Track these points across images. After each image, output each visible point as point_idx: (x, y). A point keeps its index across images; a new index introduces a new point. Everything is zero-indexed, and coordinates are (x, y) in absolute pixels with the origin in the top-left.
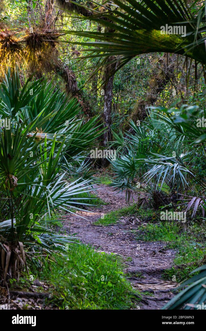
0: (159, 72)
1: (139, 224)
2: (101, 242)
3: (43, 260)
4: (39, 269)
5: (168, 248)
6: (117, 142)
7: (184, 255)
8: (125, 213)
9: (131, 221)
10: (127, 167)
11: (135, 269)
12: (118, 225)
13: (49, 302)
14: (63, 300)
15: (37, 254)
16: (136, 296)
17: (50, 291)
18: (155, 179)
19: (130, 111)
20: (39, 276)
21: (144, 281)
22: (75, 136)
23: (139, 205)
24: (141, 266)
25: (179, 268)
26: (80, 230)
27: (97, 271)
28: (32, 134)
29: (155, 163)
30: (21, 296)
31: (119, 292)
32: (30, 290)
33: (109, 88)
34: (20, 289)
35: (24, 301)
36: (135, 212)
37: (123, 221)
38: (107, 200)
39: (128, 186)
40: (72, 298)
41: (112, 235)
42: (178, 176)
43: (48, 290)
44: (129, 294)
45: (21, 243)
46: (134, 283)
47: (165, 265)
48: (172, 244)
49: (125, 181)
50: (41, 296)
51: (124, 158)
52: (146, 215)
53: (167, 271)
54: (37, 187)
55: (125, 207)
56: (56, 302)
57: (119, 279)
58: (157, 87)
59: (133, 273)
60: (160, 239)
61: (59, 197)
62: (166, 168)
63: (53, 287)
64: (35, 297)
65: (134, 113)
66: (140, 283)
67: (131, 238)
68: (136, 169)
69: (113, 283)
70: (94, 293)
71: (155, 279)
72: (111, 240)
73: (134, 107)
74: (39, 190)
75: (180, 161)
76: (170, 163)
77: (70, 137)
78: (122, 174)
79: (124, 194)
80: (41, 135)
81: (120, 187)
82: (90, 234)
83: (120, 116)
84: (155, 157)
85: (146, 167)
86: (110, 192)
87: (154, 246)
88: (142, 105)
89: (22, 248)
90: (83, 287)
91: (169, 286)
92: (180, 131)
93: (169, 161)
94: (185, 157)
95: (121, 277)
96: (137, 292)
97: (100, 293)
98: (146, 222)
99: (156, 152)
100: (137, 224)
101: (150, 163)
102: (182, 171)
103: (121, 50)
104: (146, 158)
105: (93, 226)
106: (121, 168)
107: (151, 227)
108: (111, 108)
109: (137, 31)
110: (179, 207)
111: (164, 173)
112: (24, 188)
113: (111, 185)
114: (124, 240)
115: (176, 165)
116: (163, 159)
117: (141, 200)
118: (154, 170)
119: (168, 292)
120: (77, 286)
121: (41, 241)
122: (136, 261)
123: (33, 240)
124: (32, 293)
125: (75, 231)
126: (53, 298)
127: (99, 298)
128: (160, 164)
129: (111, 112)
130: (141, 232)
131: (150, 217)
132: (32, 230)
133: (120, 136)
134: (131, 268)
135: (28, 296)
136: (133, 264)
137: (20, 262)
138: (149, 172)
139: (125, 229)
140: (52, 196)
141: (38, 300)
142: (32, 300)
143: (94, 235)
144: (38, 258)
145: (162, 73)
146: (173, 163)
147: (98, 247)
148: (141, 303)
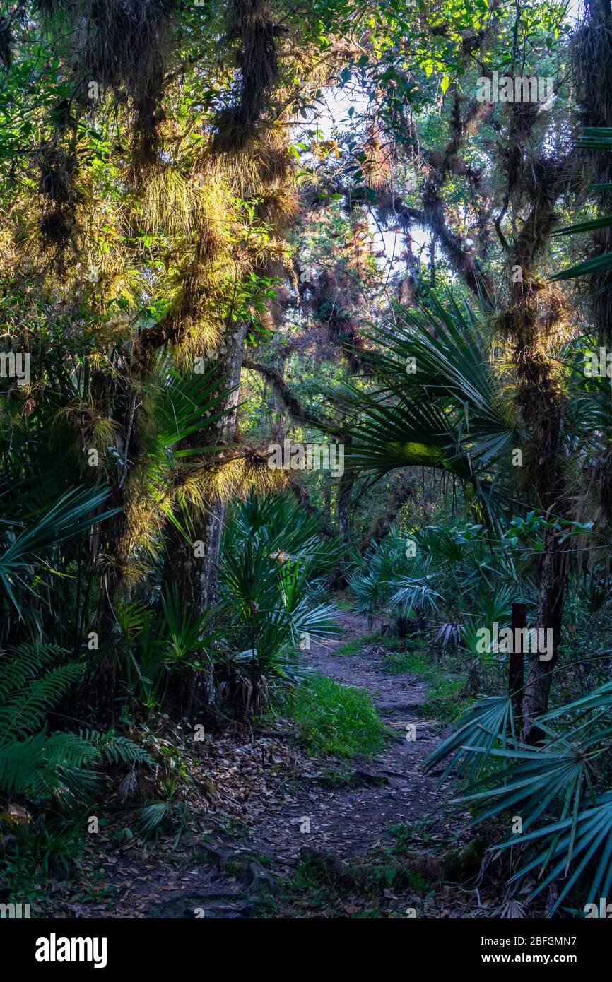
0: (400, 487)
1: (384, 654)
2: (344, 674)
3: (285, 696)
4: (281, 705)
5: (419, 680)
6: (354, 562)
7: (437, 688)
8: (367, 642)
9: (375, 650)
10: (368, 590)
11: (384, 706)
12: (361, 655)
13: (296, 742)
14: (311, 741)
15: (278, 689)
16: (390, 735)
17: (296, 730)
18: (401, 604)
19: (366, 530)
20: (282, 713)
21: (396, 718)
22: (317, 557)
23: (383, 633)
24: (391, 701)
25: (434, 703)
26: (320, 661)
27: (346, 708)
28: (274, 556)
29: (401, 587)
30: (265, 736)
31: (371, 731)
32: (275, 729)
33: (345, 505)
34: (263, 728)
35: (268, 741)
36: (379, 641)
37: (366, 650)
38: (346, 627)
39: (370, 612)
40: (320, 738)
41: (355, 666)
42: (426, 600)
43: (293, 729)
44: (382, 734)
45: (263, 677)
46: (385, 720)
47: (417, 700)
48: (422, 676)
49: (366, 606)
50: (287, 736)
51: (365, 580)
52: (390, 644)
53: (421, 707)
54: (278, 614)
55: (367, 635)
56: (303, 742)
57: (371, 716)
58: (397, 503)
59: (384, 709)
60: (408, 670)
61: (302, 625)
62: (413, 592)
63: (298, 725)
64: (281, 737)
65: (372, 530)
66: (392, 721)
67: (376, 669)
68: (380, 592)
69: (364, 722)
70: (344, 732)
71: (408, 716)
72: (354, 672)
73: (372, 524)
74: (280, 618)
75: (427, 582)
76: (417, 587)
77: (310, 557)
78: (364, 599)
79: (365, 621)
80: (283, 556)
81: (362, 613)
82: (331, 666)
83: (356, 535)
84: (400, 579)
85: (391, 591)
86: (348, 618)
87: (402, 678)
88: (381, 522)
89: (264, 682)
90: (332, 725)
91: (424, 723)
92: (428, 550)
93: (417, 583)
94: (431, 579)
95: (373, 714)
96: (390, 731)
97: (351, 733)
98: (392, 651)
99: (402, 574)
100: (382, 654)
101: (395, 586)
102: (431, 595)
103: (374, 464)
104: (390, 580)
105: (333, 656)
106: (363, 592)
107: (398, 657)
108: (347, 524)
109: (392, 444)
110: (428, 635)
111: (411, 598)
112: (263, 615)
113: (352, 611)
114: (368, 671)
115: (424, 588)
116: (409, 581)
117: (384, 627)
118: (400, 594)
119: (424, 730)
120: (326, 725)
121: (284, 674)
122: (385, 695)
123: (275, 672)
124: (277, 732)
125: (314, 662)
126: (300, 738)
127: (350, 738)
128: (407, 587)
129: (347, 529)
130: (387, 663)
131: (395, 646)
132: (274, 662)
133: (357, 556)
134: (380, 704)
135: (273, 736)
136: (382, 699)
137: (263, 696)
138: (395, 596)
139: (369, 659)
140: (295, 623)
141: (284, 740)
142: (277, 740)
143: (335, 666)
144: (280, 693)
145: (403, 488)
146: (421, 586)
147: (341, 681)
148: (395, 743)
